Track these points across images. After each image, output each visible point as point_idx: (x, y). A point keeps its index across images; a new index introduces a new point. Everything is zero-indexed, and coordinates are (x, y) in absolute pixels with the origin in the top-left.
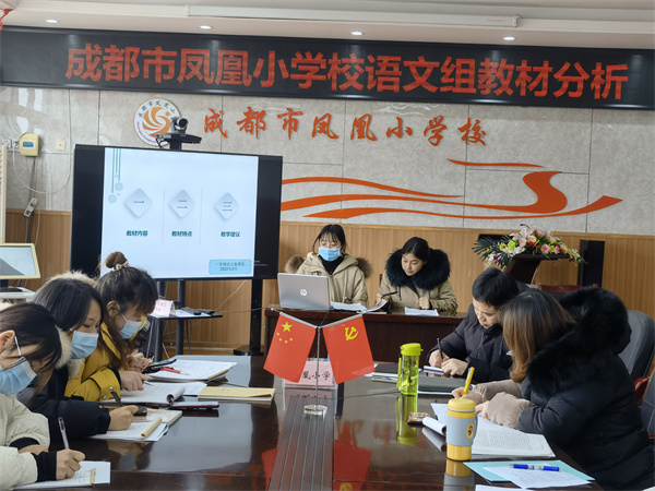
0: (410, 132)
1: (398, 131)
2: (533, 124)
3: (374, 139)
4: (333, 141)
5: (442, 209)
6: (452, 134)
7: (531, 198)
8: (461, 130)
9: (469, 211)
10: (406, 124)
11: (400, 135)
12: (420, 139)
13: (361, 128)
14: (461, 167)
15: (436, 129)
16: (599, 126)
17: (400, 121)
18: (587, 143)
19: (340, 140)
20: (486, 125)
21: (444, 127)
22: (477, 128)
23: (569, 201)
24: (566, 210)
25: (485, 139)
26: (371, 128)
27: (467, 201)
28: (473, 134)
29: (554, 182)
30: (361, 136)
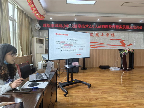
2: (121, 34)
3: (99, 36)
4: (93, 37)
5: (109, 46)
6: (110, 35)
7: (121, 44)
9: (113, 46)
10: (103, 34)
11: (103, 36)
12: (105, 36)
14: (111, 40)
15: (108, 35)
16: (130, 34)
18: (128, 36)
23: (126, 44)
24: (125, 46)
27: (112, 45)
28: (113, 35)
29: (124, 42)
30: (97, 36)
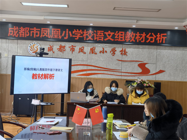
0: (106, 52)
1: (103, 52)
2: (140, 50)
3: (96, 54)
4: (85, 54)
5: (115, 73)
6: (118, 52)
7: (140, 70)
8: (120, 51)
9: (123, 74)
10: (105, 50)
11: (103, 53)
12: (109, 54)
13: (93, 51)
14: (120, 62)
15: (113, 51)
16: (159, 50)
17: (103, 49)
18: (155, 55)
19: (87, 54)
20: (127, 50)
21: (116, 51)
22: (125, 51)
23: (151, 71)
24: (150, 74)
25: (127, 54)
26: (95, 51)
27: (122, 71)
28: (124, 53)
29: (146, 66)
30: (92, 53)
